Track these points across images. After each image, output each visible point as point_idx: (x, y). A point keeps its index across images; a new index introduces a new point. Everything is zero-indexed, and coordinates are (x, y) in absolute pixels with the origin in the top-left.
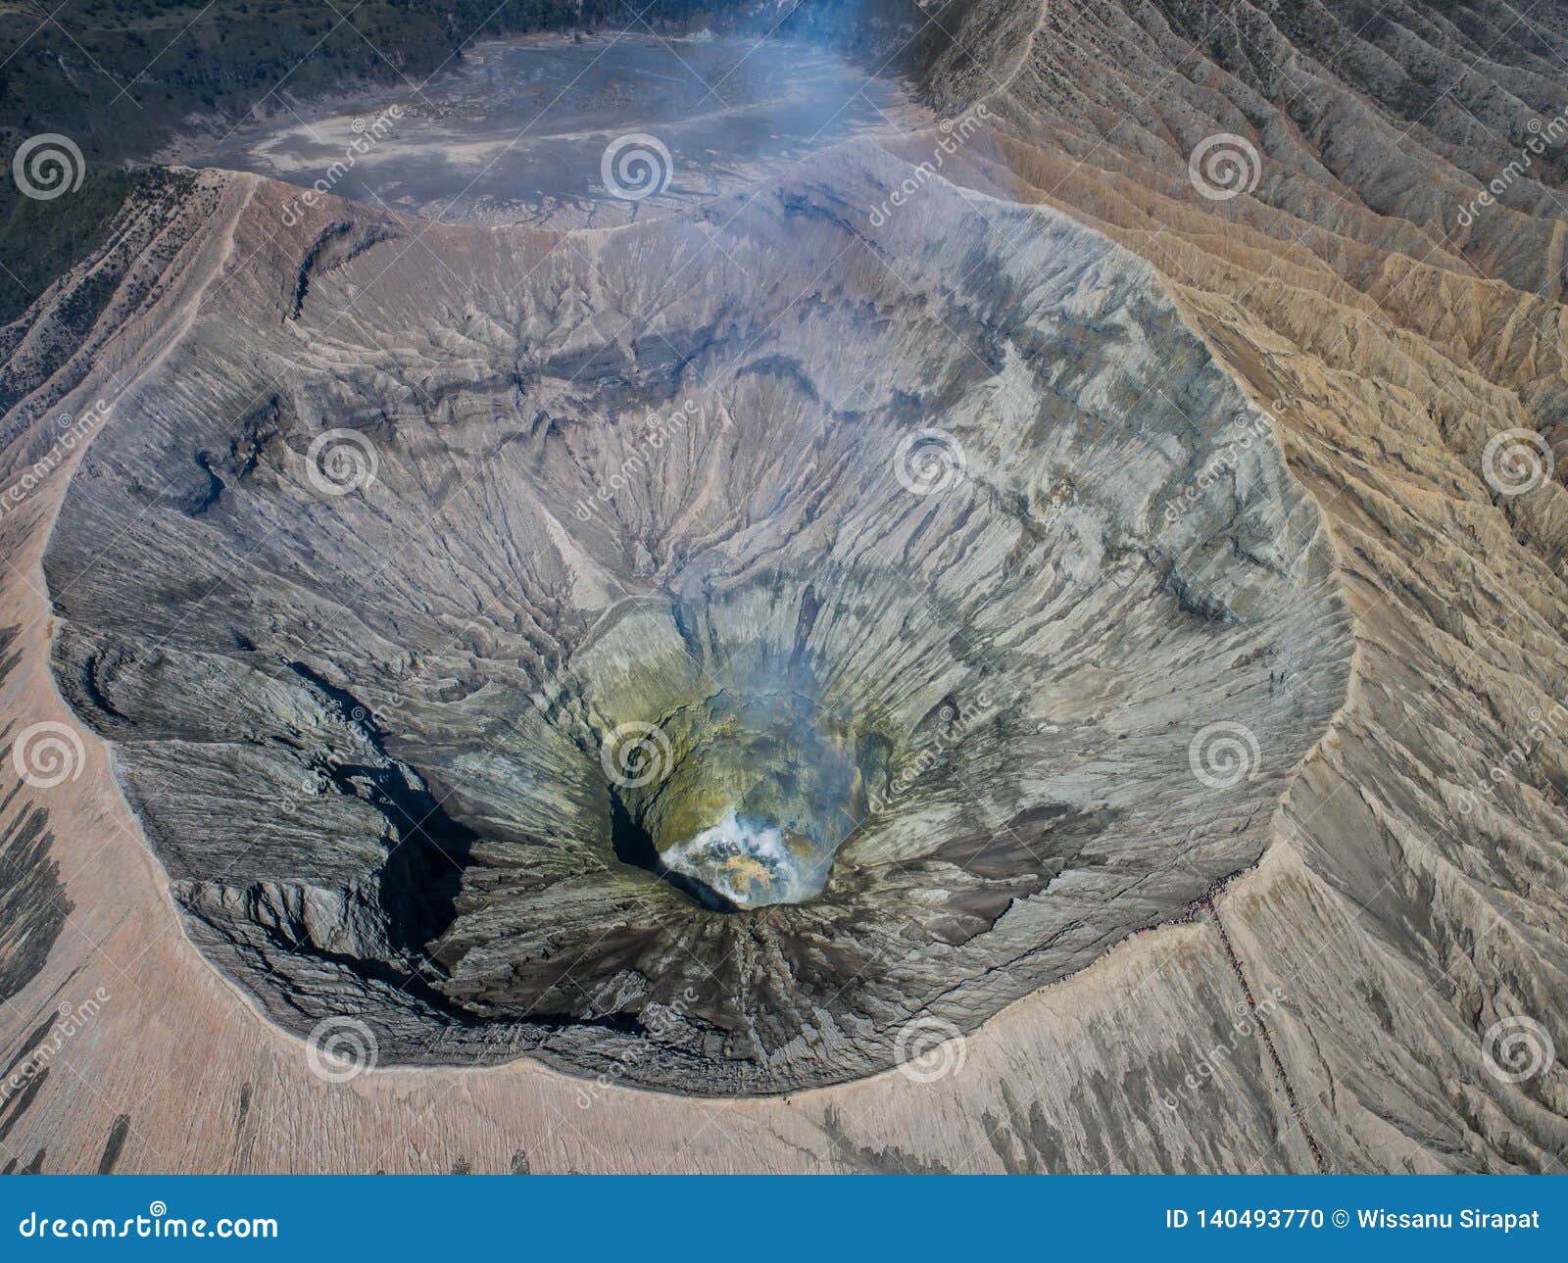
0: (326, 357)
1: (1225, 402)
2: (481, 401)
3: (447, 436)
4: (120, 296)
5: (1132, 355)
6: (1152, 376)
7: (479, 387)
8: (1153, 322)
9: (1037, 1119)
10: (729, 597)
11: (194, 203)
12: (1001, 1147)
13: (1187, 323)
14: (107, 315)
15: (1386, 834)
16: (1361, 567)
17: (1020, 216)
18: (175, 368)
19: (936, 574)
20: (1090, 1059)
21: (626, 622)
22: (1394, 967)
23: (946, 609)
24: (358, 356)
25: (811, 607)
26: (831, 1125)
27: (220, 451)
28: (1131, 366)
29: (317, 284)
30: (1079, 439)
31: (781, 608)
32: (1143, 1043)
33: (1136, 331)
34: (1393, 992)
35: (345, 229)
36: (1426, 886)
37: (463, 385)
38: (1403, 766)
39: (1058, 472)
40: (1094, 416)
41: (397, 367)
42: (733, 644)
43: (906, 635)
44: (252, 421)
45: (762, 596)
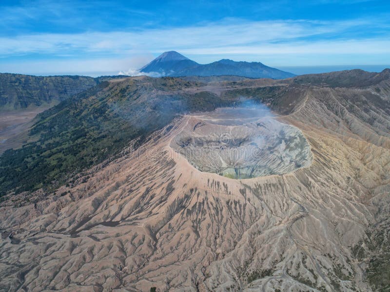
0: (197, 136)
1: (307, 144)
2: (214, 143)
3: (210, 147)
4: (174, 128)
5: (297, 141)
6: (299, 143)
7: (214, 142)
8: (300, 137)
10: (242, 168)
11: (183, 119)
13: (304, 137)
14: (172, 129)
15: (307, 178)
16: (317, 160)
17: (287, 126)
18: (181, 133)
19: (269, 166)
21: (229, 169)
22: (303, 186)
23: (270, 169)
24: (200, 136)
25: (253, 170)
27: (185, 142)
28: (297, 142)
29: (196, 129)
30: (290, 150)
31: (249, 170)
33: (298, 138)
34: (302, 188)
35: (200, 123)
36: (311, 182)
37: (213, 141)
38: (313, 174)
39: (287, 154)
40: (292, 147)
41: (205, 138)
42: (243, 174)
43: (265, 173)
44: (188, 140)
45: (247, 169)
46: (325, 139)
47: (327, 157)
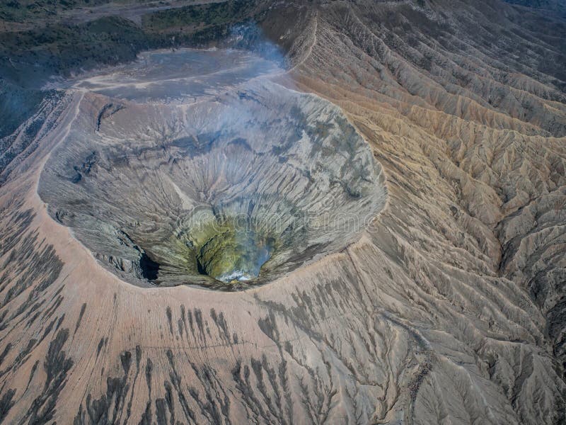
0: (108, 141)
1: (359, 141)
2: (153, 153)
3: (144, 163)
4: (44, 126)
5: (336, 131)
6: (341, 136)
7: (152, 149)
8: (341, 122)
9: (305, 295)
10: (228, 205)
11: (65, 99)
12: (296, 300)
13: (350, 122)
14: (41, 132)
15: (393, 238)
16: (393, 180)
17: (306, 97)
18: (66, 144)
19: (286, 194)
20: (317, 282)
21: (199, 212)
22: (393, 265)
23: (289, 203)
24: (117, 141)
25: (252, 207)
26: (256, 296)
27: (80, 166)
28: (335, 134)
29: (103, 122)
30: (323, 155)
31: (243, 207)
32: (330, 278)
33: (336, 125)
34: (392, 270)
35: (110, 106)
36: (403, 248)
37: (149, 148)
38: (400, 223)
39: (318, 164)
40: (327, 148)
41: (129, 144)
42: (230, 218)
43: (278, 211)
44: (90, 158)
45: (237, 204)
46: (376, 114)
47: (402, 166)
